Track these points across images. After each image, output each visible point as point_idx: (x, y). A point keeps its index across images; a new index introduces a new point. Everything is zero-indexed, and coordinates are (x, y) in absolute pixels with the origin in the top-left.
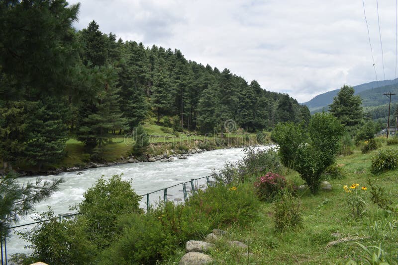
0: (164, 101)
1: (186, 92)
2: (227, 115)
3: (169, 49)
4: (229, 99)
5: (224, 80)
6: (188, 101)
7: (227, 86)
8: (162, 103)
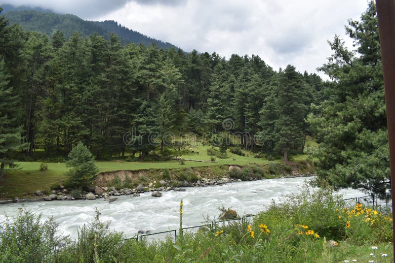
0: (220, 116)
1: (248, 102)
2: (290, 129)
3: (246, 56)
4: (292, 106)
5: (286, 80)
6: (250, 114)
7: (288, 89)
8: (217, 119)
